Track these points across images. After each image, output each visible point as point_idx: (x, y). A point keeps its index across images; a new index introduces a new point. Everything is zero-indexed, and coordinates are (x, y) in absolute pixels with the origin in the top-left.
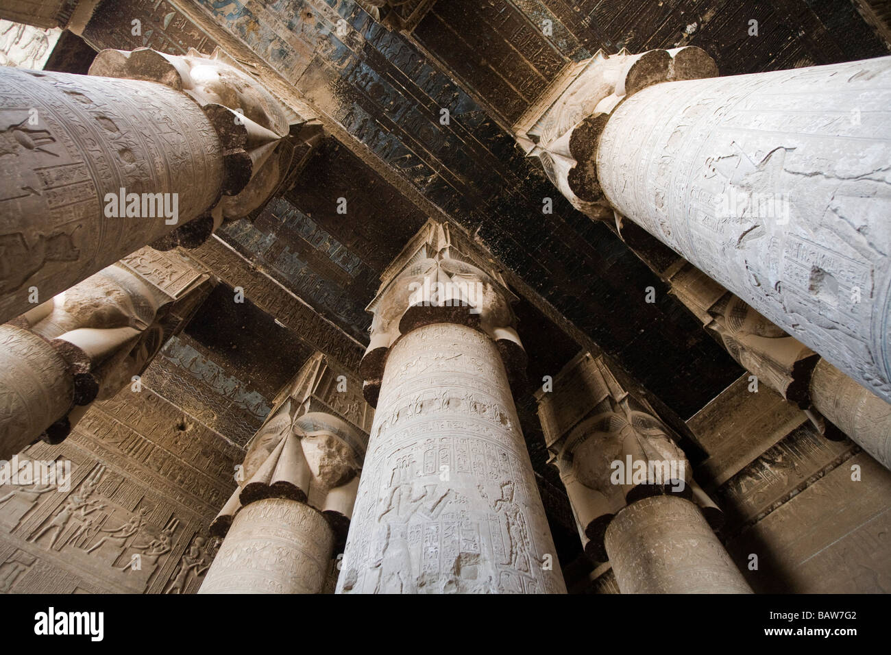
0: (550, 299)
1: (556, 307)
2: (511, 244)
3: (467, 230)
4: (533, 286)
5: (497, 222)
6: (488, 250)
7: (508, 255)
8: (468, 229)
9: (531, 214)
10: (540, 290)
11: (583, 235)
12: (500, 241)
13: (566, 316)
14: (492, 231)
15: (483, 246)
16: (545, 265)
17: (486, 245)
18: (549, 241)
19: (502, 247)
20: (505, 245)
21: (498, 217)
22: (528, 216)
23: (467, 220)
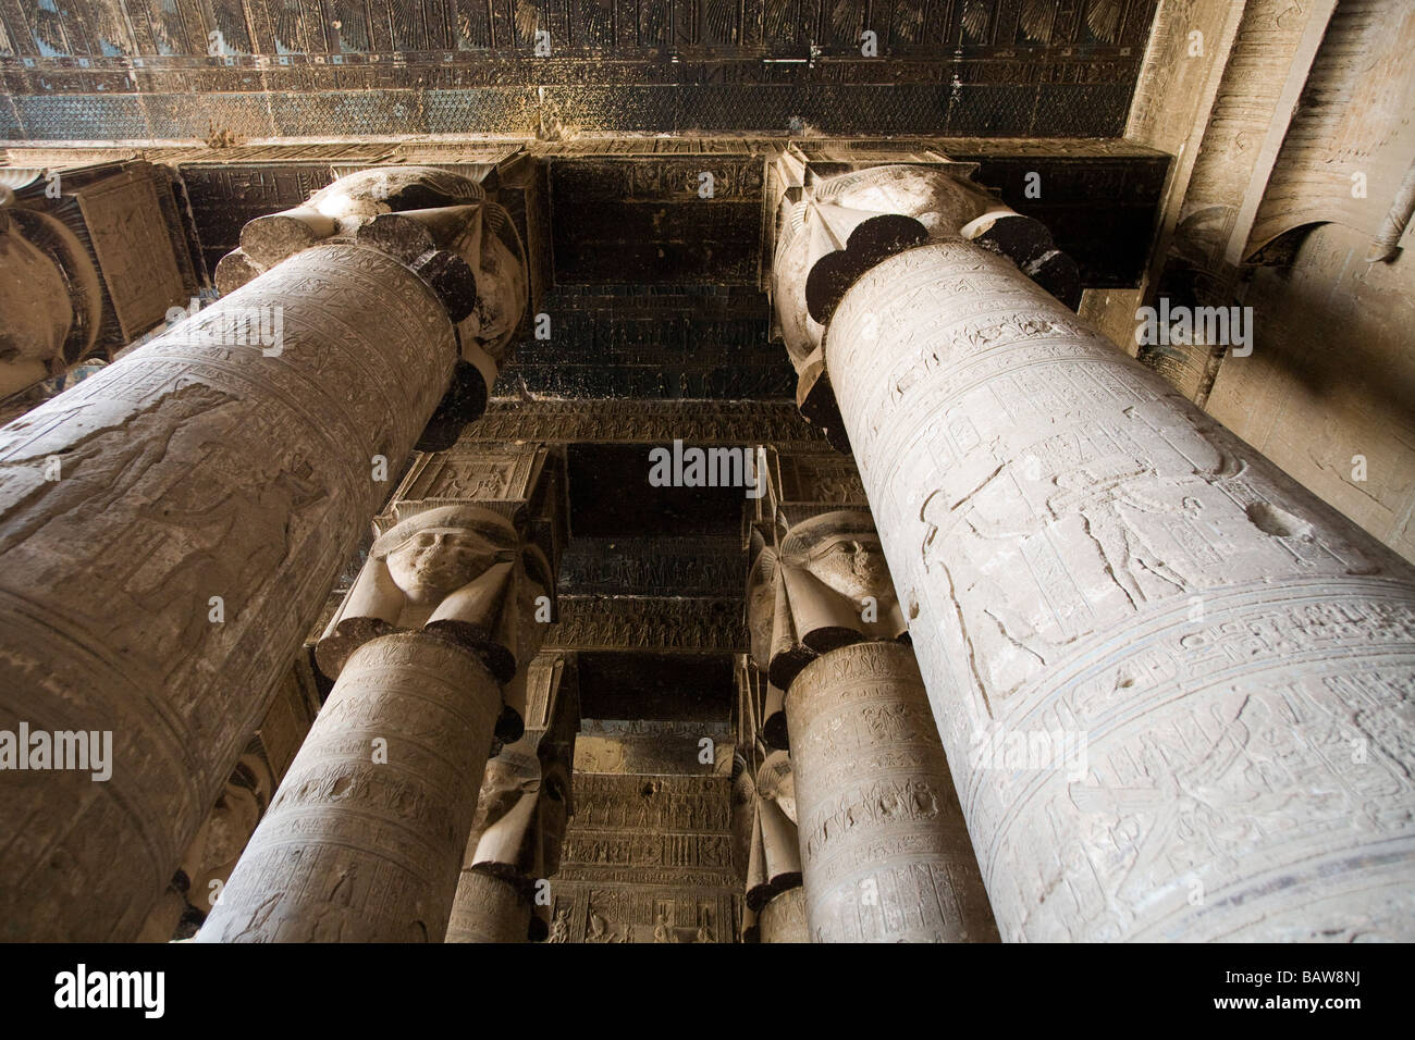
0: (690, 393)
1: (707, 397)
2: (579, 371)
3: (513, 397)
4: (654, 395)
5: (537, 362)
6: (559, 399)
7: (586, 385)
8: (512, 394)
9: (564, 321)
10: (666, 394)
11: (653, 292)
12: (561, 379)
13: (732, 399)
14: (541, 374)
15: (549, 399)
16: (641, 362)
17: (551, 395)
18: (617, 333)
19: (570, 382)
20: (572, 378)
21: (532, 355)
22: (564, 326)
23: (502, 387)
